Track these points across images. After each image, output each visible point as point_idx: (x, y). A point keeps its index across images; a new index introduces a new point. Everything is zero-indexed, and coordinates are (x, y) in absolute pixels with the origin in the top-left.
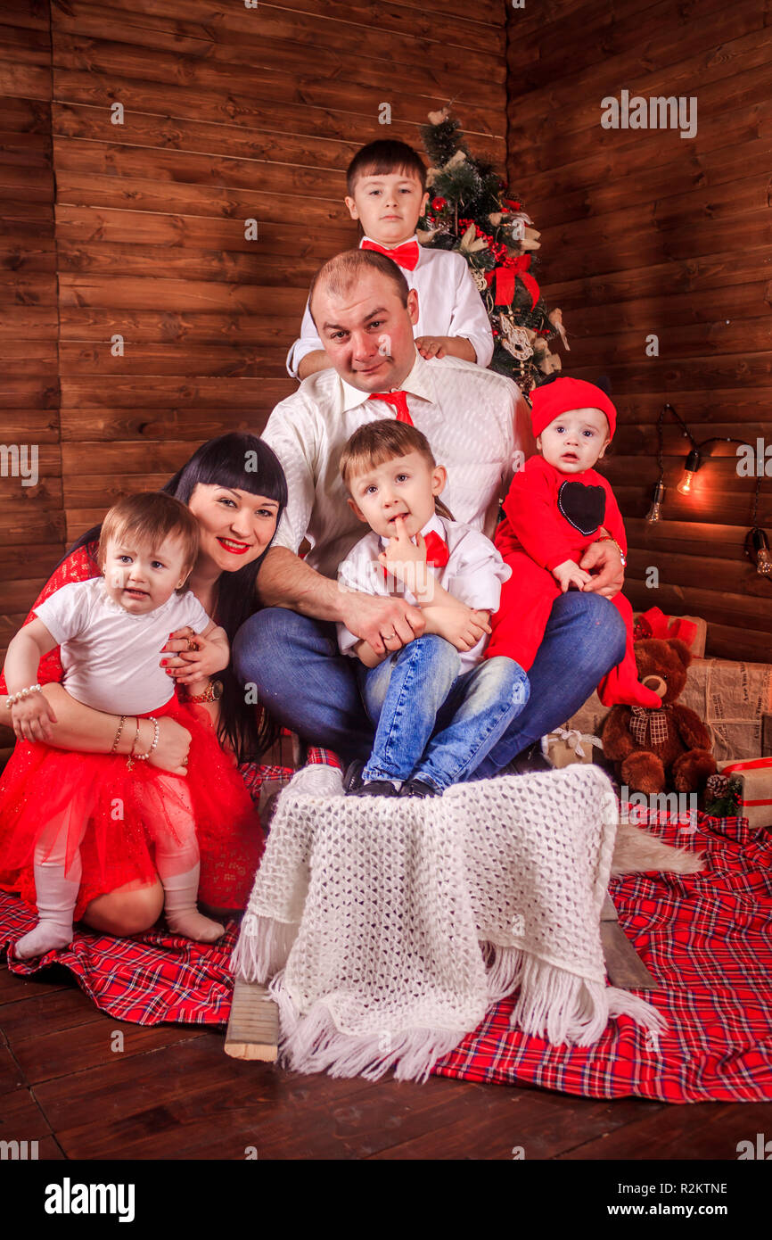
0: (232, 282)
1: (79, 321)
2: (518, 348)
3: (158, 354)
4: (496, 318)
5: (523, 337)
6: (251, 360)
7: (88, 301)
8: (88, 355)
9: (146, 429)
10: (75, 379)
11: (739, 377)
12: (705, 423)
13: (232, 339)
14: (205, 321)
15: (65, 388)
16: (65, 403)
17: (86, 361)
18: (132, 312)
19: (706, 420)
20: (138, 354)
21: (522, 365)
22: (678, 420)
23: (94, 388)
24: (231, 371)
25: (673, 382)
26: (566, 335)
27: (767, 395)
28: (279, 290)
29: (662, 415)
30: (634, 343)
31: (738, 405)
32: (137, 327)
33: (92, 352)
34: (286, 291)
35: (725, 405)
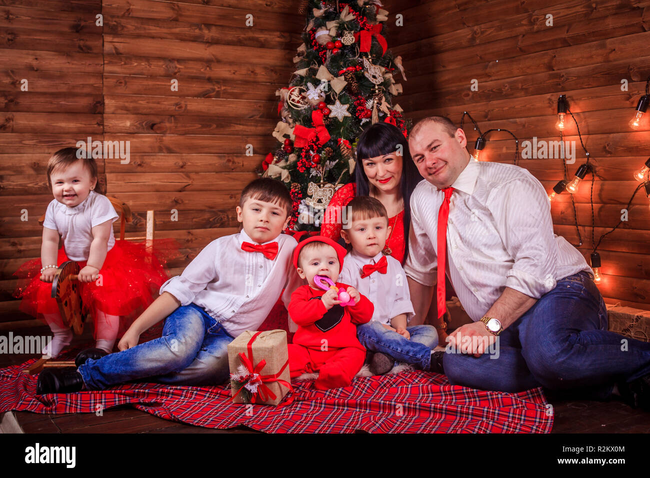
0: (207, 42)
1: (116, 63)
3: (163, 83)
4: (361, 59)
5: (377, 71)
6: (219, 88)
7: (121, 51)
8: (121, 83)
9: (155, 127)
10: (113, 96)
11: (504, 93)
12: (485, 121)
13: (207, 76)
14: (191, 64)
15: (107, 101)
16: (107, 110)
17: (120, 86)
18: (147, 58)
19: (487, 119)
20: (151, 83)
21: (376, 87)
22: (471, 120)
23: (124, 102)
24: (206, 95)
25: (467, 98)
26: (405, 72)
27: (519, 102)
28: (236, 48)
29: (463, 119)
30: (446, 77)
31: (504, 109)
32: (150, 67)
33: (123, 81)
34: (240, 48)
35: (497, 109)
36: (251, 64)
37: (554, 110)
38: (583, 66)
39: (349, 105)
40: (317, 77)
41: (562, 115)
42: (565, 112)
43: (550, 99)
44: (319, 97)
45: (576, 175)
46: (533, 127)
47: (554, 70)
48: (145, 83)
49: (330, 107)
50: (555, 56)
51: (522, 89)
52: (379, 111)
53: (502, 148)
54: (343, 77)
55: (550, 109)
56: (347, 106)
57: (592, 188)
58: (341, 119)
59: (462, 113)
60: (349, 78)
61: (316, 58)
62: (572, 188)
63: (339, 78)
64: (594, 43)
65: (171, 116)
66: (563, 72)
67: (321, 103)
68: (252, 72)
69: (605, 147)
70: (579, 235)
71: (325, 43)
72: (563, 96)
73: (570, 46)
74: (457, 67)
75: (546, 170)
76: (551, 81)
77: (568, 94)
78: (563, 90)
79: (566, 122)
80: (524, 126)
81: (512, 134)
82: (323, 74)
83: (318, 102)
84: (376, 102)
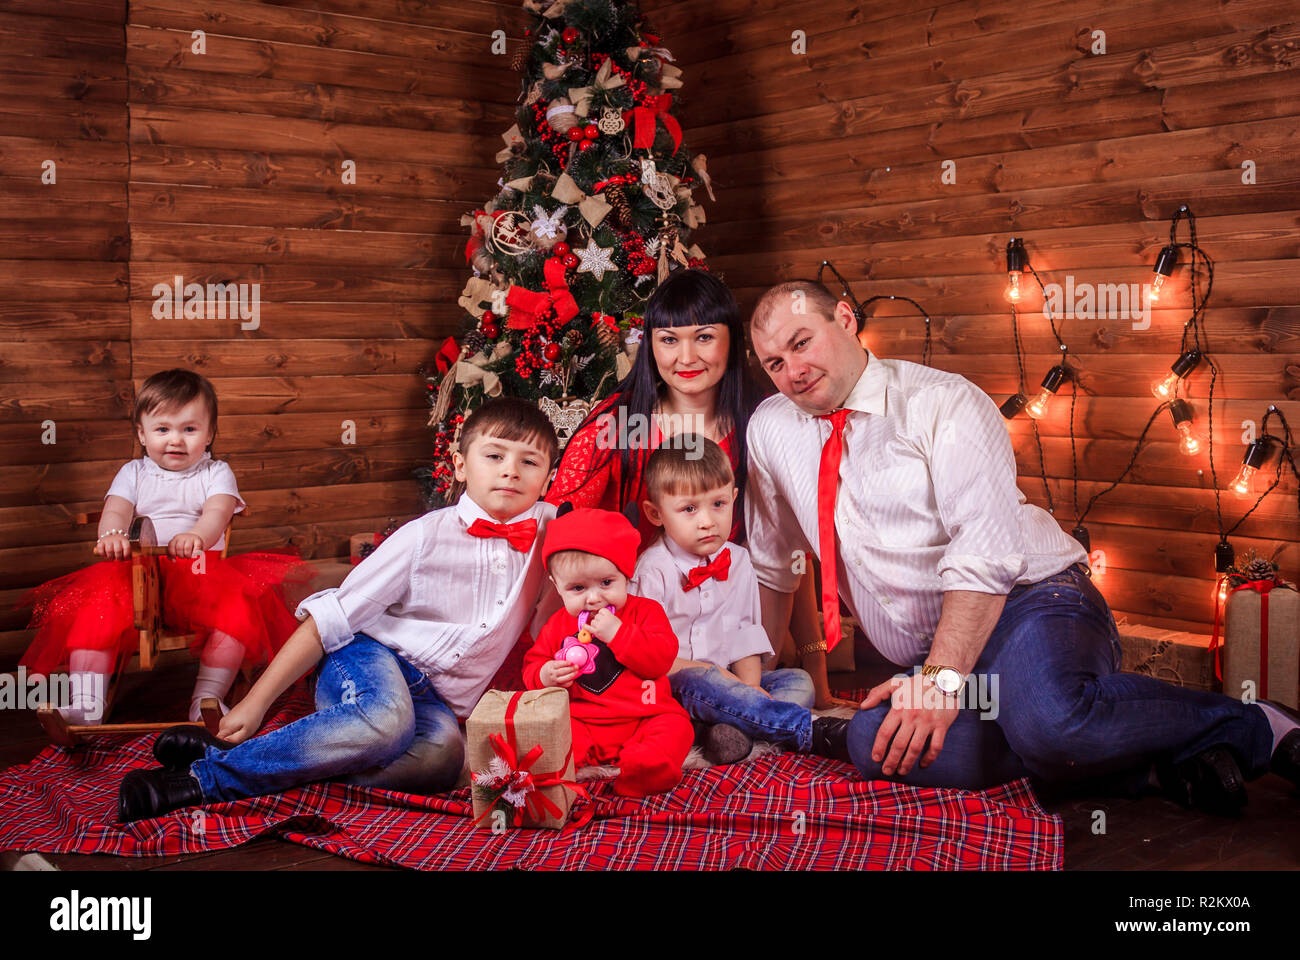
0: (328, 120)
1: (153, 160)
2: (660, 196)
3: (243, 201)
4: (635, 162)
5: (664, 184)
6: (349, 209)
7: (163, 137)
8: (162, 200)
10: (147, 226)
11: (902, 228)
12: (866, 280)
13: (327, 185)
14: (296, 163)
15: (135, 237)
16: (136, 254)
17: (160, 206)
18: (213, 151)
19: (867, 277)
20: (220, 200)
21: (665, 215)
22: (837, 278)
23: (169, 238)
24: (325, 222)
25: (830, 236)
26: (712, 184)
27: (933, 247)
28: (381, 130)
29: (820, 274)
30: (784, 194)
31: (902, 259)
32: (219, 168)
33: (169, 196)
34: (388, 131)
35: (889, 259)
36: (409, 161)
37: (999, 264)
38: (1055, 186)
39: (613, 249)
40: (555, 195)
41: (1016, 275)
42: (1021, 269)
43: (991, 245)
44: (556, 232)
45: (1043, 385)
46: (958, 294)
47: (998, 192)
48: (209, 199)
49: (579, 252)
50: (1000, 167)
51: (937, 223)
52: (670, 259)
53: (899, 331)
54: (602, 197)
55: (992, 263)
56: (609, 251)
57: (1072, 410)
58: (599, 275)
59: (817, 263)
60: (615, 198)
61: (547, 157)
62: (1037, 409)
63: (595, 197)
64: (1075, 146)
65: (259, 264)
66: (1015, 196)
67: (559, 244)
68: (412, 178)
69: (1096, 336)
70: (1048, 493)
71: (565, 130)
72: (1016, 241)
73: (1029, 148)
74: (807, 175)
75: (985, 376)
76: (993, 211)
77: (1026, 236)
78: (1016, 228)
79: (1023, 286)
80: (941, 291)
81: (917, 306)
82: (565, 189)
83: (553, 242)
84: (664, 243)
